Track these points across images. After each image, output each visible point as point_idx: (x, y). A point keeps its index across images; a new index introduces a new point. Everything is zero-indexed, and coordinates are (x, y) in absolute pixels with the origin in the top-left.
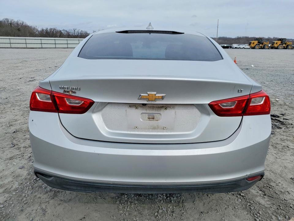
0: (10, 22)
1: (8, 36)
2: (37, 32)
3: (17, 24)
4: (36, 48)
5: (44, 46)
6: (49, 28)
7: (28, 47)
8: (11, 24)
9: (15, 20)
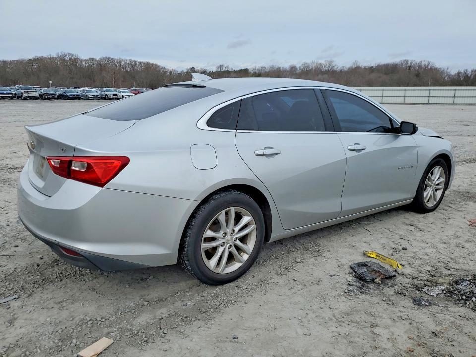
0: (409, 65)
1: (400, 86)
2: (446, 78)
3: (420, 67)
4: (417, 104)
5: (432, 100)
6: (469, 71)
7: (406, 102)
8: (410, 67)
9: (418, 61)
